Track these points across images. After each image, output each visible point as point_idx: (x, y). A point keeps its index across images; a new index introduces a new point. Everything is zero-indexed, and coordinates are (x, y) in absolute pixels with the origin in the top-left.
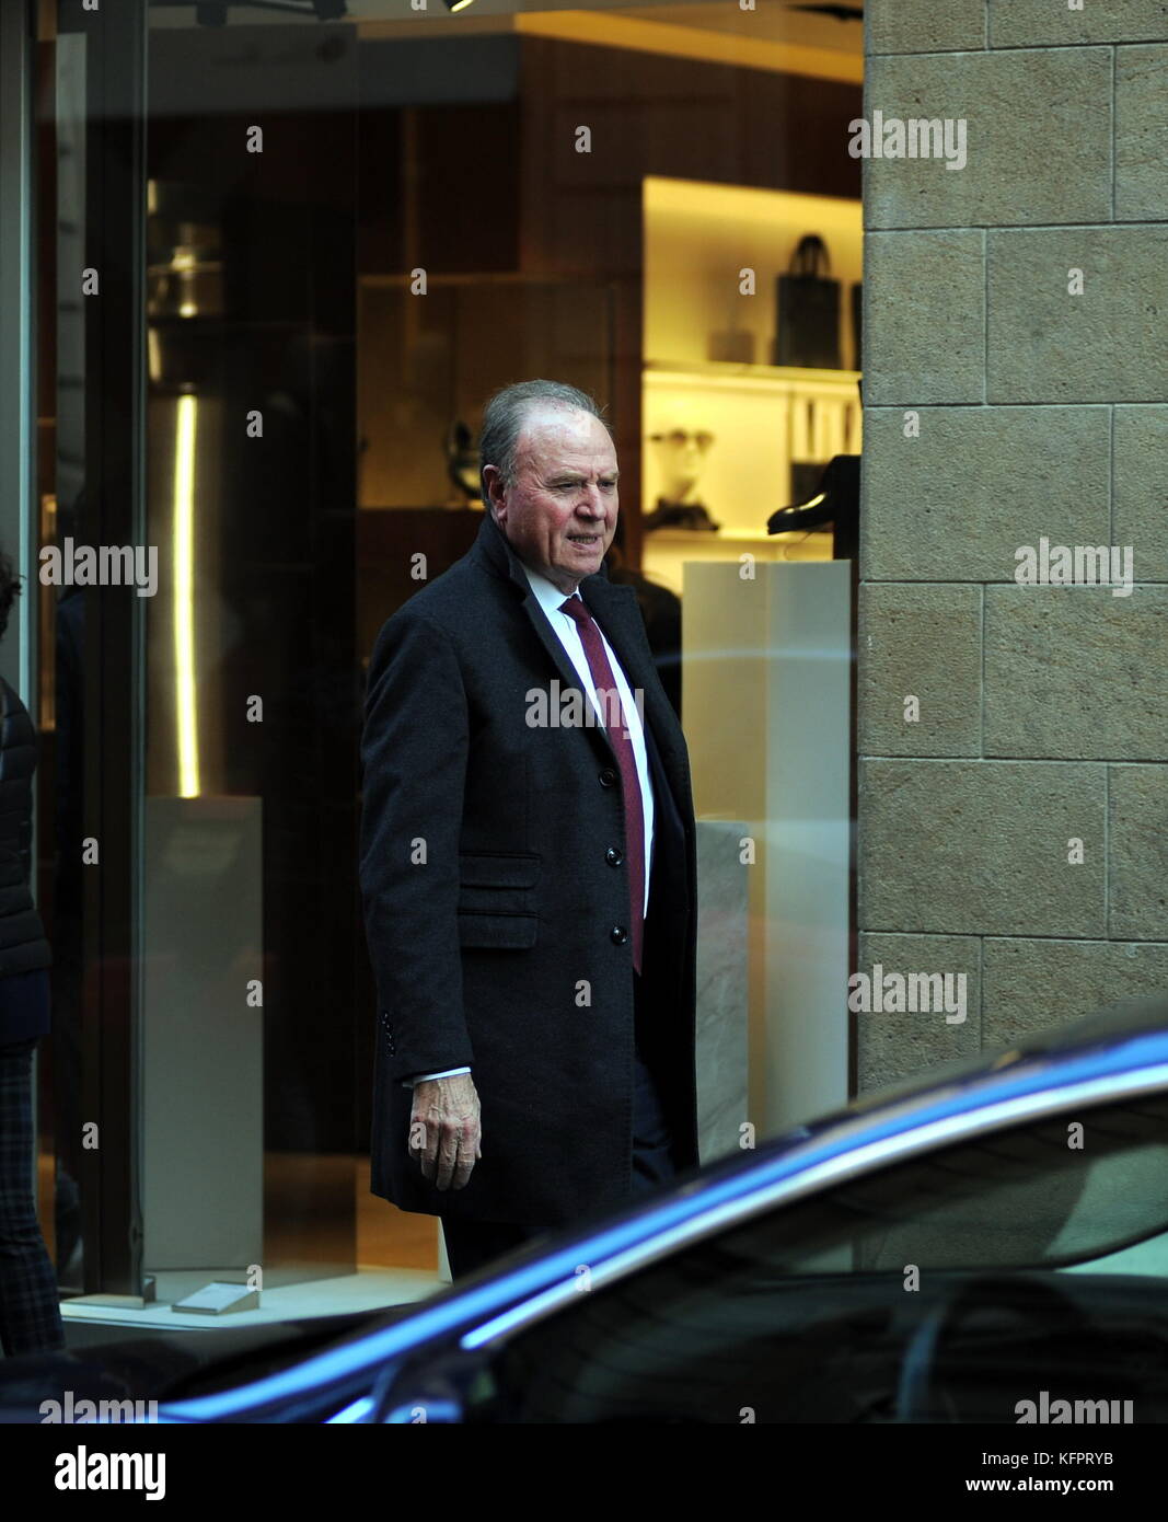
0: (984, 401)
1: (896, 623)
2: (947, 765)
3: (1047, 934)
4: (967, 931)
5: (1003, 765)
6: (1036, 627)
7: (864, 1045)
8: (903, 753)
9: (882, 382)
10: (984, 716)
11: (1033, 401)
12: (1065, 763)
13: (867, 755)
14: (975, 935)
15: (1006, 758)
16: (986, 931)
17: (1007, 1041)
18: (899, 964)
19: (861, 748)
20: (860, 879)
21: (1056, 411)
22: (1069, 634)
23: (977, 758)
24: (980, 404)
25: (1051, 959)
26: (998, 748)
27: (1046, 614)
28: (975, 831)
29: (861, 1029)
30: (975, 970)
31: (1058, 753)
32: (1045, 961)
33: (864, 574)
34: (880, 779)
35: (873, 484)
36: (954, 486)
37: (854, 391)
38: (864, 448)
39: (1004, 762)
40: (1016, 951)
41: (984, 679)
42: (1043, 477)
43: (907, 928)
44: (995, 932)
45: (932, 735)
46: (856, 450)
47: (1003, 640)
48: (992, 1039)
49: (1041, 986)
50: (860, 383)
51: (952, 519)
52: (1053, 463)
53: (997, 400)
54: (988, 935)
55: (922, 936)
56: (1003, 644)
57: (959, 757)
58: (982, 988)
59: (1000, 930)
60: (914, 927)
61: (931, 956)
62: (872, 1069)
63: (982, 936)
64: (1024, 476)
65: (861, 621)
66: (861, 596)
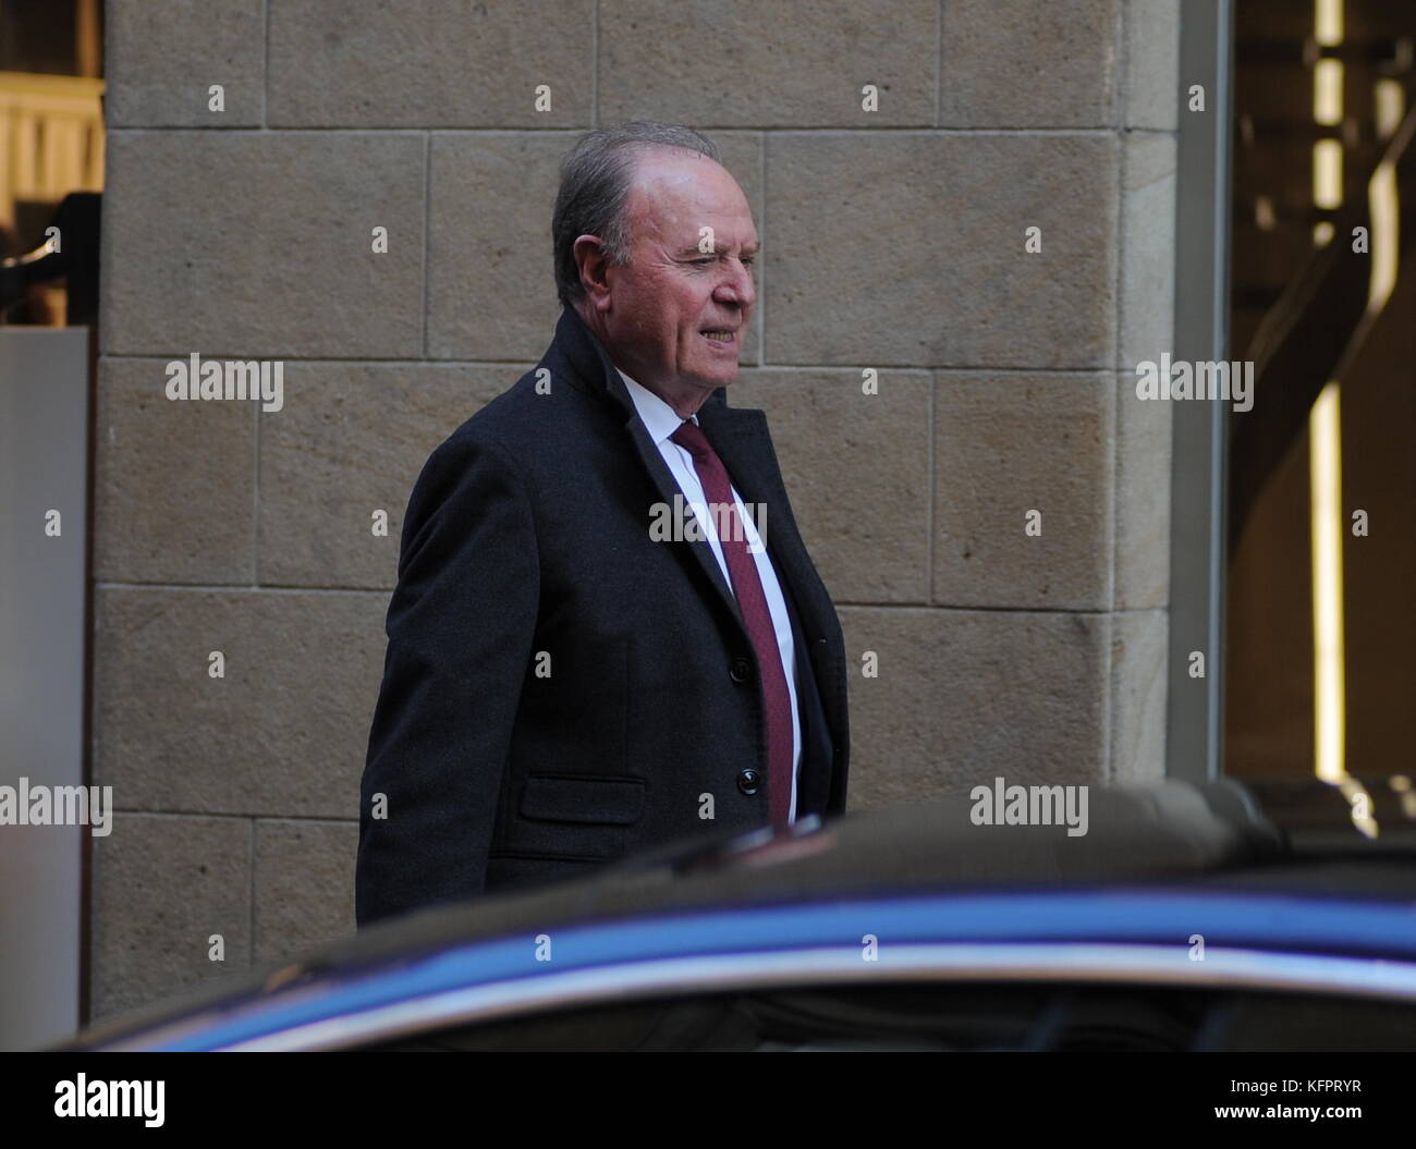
0: (263, 123)
1: (146, 410)
2: (211, 596)
3: (338, 815)
4: (234, 811)
5: (283, 596)
6: (327, 417)
7: (99, 959)
8: (153, 579)
9: (131, 97)
10: (260, 532)
11: (327, 124)
12: (362, 593)
13: (106, 581)
14: (245, 816)
15: (289, 587)
16: (260, 811)
17: (285, 953)
18: (146, 853)
19: (99, 572)
20: (96, 742)
21: (356, 138)
22: (370, 427)
23: (249, 585)
24: (257, 128)
25: (343, 848)
26: (276, 575)
27: (340, 401)
28: (245, 681)
29: (95, 937)
30: (245, 861)
31: (354, 581)
32: (336, 850)
33: (105, 345)
34: (124, 613)
35: (118, 229)
36: (223, 233)
37: (92, 107)
38: (107, 183)
39: (285, 592)
40: (299, 837)
41: (260, 484)
42: (339, 224)
43: (156, 806)
44: (271, 812)
45: (193, 555)
46: (97, 185)
47: (285, 434)
48: (266, 952)
49: (329, 882)
50: (103, 99)
51: (220, 276)
52: (352, 205)
53: (281, 122)
54: (263, 816)
55: (175, 817)
56: (284, 439)
57: (227, 585)
58: (253, 885)
59: (277, 810)
60: (166, 806)
61: (189, 844)
62: (109, 991)
63: (253, 817)
64: (314, 221)
65: (101, 407)
66: (101, 374)
